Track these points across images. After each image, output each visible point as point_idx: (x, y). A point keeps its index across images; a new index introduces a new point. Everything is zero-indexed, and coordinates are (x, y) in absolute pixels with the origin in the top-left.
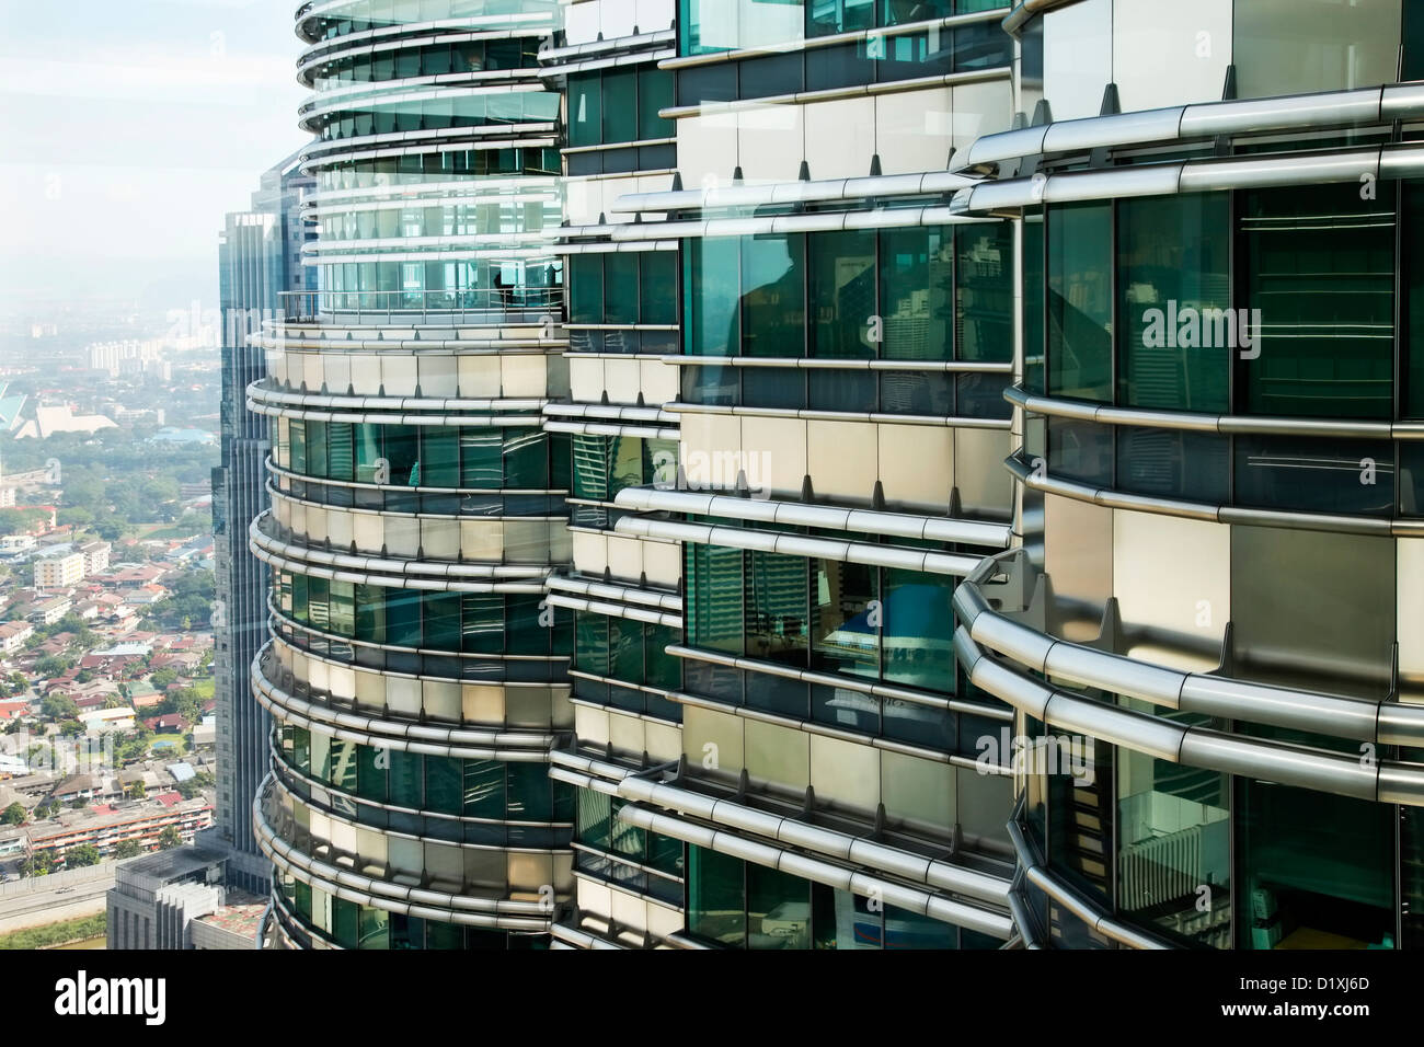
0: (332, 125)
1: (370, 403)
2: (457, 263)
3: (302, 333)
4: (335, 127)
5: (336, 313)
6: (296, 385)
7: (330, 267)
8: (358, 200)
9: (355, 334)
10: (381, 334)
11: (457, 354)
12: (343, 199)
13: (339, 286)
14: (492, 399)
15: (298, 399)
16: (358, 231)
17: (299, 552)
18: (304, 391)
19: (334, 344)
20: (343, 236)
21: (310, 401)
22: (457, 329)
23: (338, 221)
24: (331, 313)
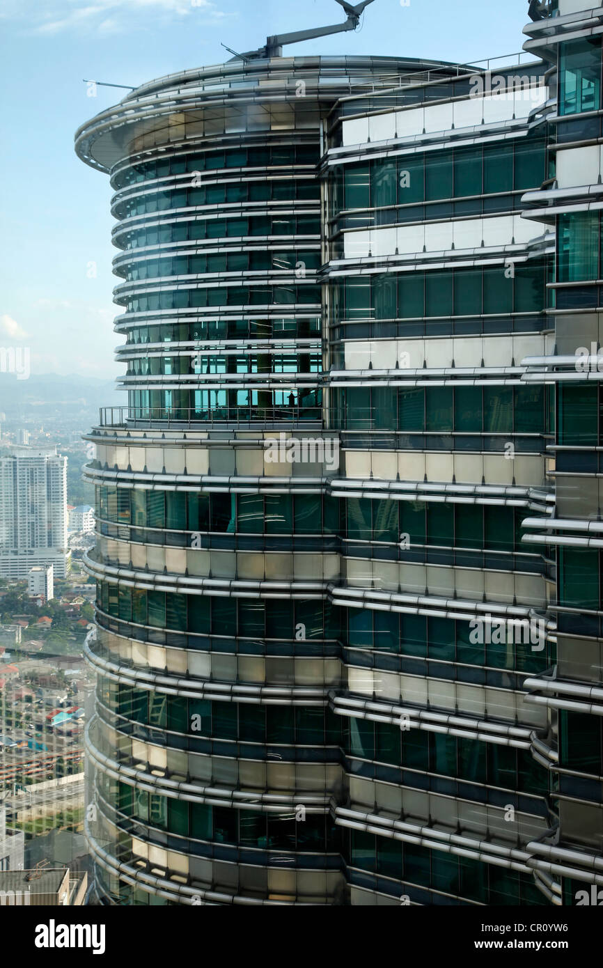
0: (134, 302)
1: (157, 478)
2: (209, 390)
3: (115, 433)
4: (136, 303)
5: (137, 421)
6: (111, 466)
7: (132, 392)
8: (150, 350)
9: (148, 435)
10: (185, 435)
11: (235, 446)
12: (140, 349)
13: (138, 404)
14: (259, 477)
15: (113, 475)
16: (149, 370)
17: (114, 571)
18: (116, 469)
19: (135, 440)
20: (140, 373)
21: (121, 475)
22: (236, 433)
23: (137, 363)
24: (133, 421)
